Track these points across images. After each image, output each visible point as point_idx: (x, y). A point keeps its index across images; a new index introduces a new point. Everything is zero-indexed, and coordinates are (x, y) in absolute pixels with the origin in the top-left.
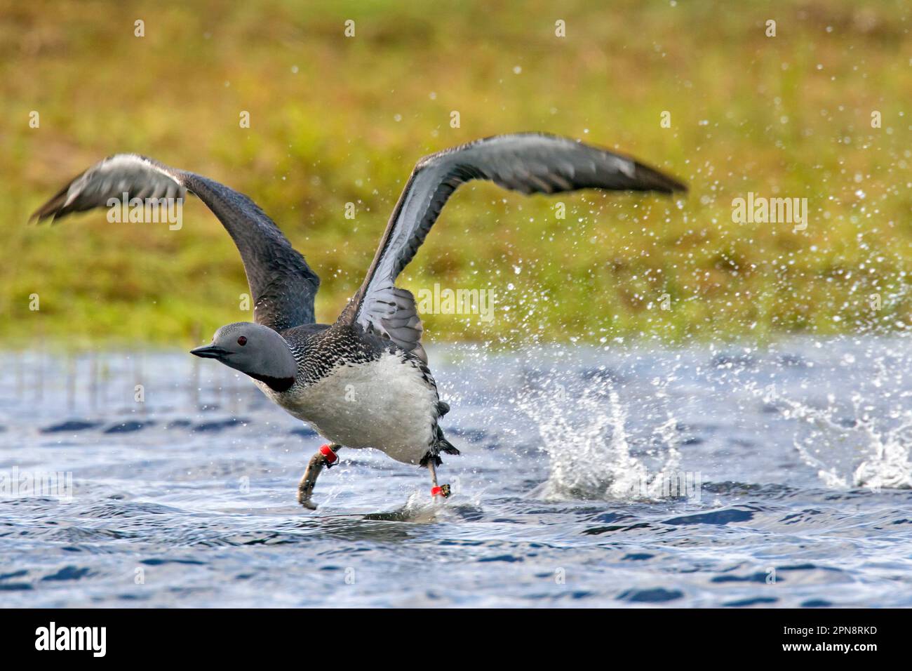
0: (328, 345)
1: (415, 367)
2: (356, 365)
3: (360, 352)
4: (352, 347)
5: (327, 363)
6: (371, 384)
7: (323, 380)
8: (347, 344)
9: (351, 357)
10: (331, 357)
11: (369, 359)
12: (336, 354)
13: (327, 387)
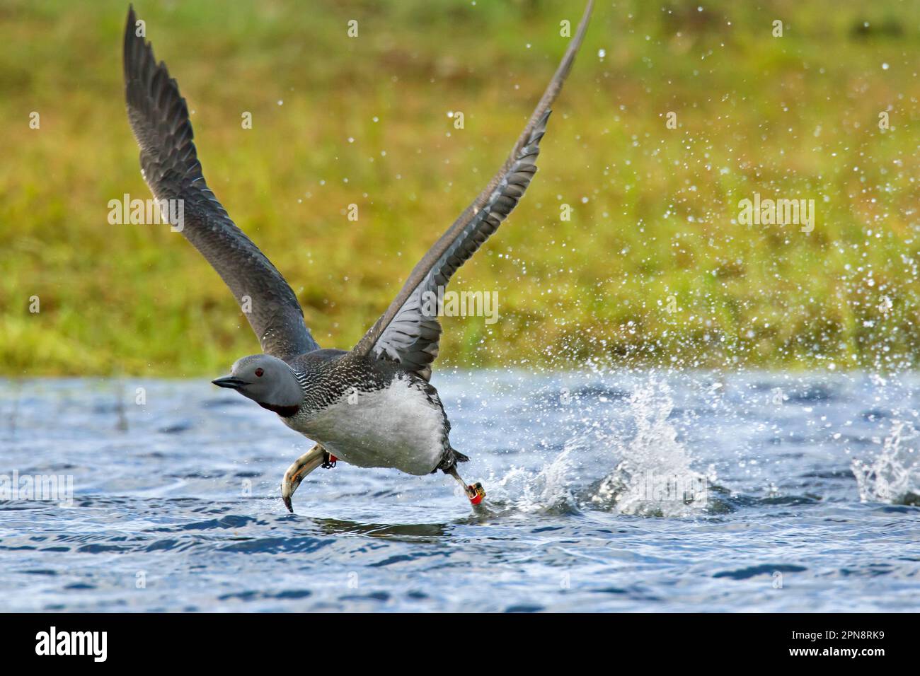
0: (339, 374)
1: (420, 390)
2: (367, 393)
3: (371, 381)
4: (363, 376)
5: (335, 392)
6: (380, 409)
7: (331, 407)
8: (358, 374)
9: (362, 386)
10: (340, 386)
11: (380, 387)
12: (346, 383)
13: (336, 413)
